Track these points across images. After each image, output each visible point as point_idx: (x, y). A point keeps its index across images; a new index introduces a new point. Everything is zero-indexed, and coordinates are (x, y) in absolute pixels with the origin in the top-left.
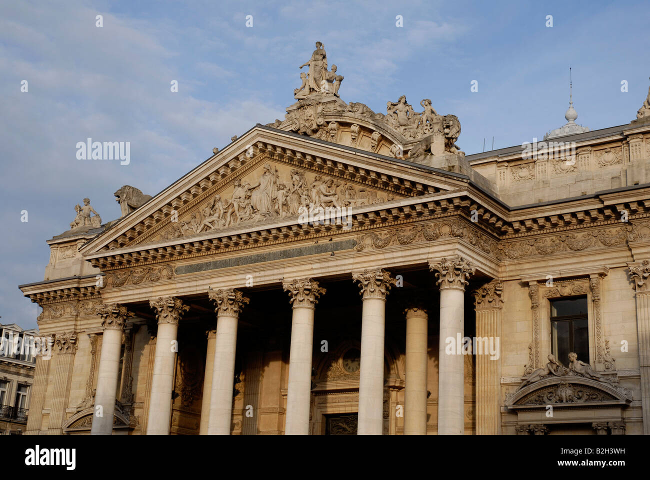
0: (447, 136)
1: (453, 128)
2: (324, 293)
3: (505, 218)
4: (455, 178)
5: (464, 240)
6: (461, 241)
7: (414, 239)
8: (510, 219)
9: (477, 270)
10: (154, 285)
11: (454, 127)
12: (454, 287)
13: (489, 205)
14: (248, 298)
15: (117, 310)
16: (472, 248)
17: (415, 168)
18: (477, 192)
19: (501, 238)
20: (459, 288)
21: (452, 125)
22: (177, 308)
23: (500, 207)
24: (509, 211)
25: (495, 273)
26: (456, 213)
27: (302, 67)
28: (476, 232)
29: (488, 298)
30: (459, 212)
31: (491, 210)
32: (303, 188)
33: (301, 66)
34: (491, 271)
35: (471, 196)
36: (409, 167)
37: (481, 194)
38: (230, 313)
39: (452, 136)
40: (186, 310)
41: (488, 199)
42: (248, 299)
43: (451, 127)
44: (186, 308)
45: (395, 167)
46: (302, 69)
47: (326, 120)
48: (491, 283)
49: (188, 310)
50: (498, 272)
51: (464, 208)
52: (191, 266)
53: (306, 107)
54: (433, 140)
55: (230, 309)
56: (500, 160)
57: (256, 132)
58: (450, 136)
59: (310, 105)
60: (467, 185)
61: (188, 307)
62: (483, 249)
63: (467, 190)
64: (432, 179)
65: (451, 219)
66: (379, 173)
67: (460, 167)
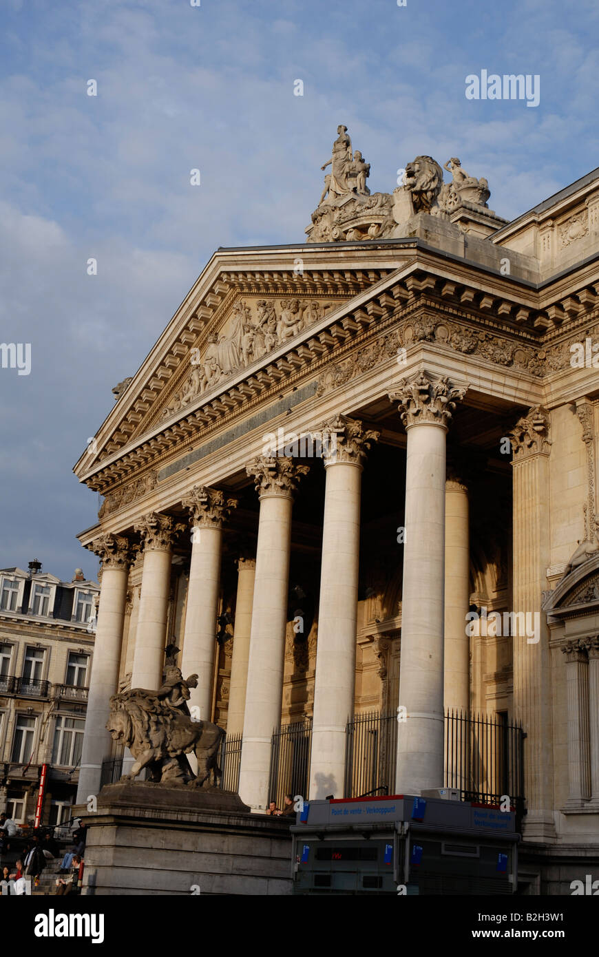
0: (413, 190)
1: (420, 175)
2: (305, 473)
3: (530, 304)
4: (401, 246)
5: (436, 344)
6: (428, 347)
7: (376, 359)
8: (542, 303)
9: (470, 391)
10: (141, 500)
11: (423, 173)
12: (422, 421)
13: (482, 283)
14: (234, 499)
15: (111, 543)
16: (461, 358)
17: (360, 248)
18: (446, 263)
19: (542, 340)
20: (430, 422)
21: (418, 171)
22: (165, 529)
23: (513, 286)
24: (537, 291)
25: (532, 398)
26: (418, 304)
27: (324, 168)
28: (475, 333)
29: (527, 441)
30: (422, 301)
31: (491, 292)
32: (269, 323)
33: (323, 166)
34: (523, 395)
35: (431, 270)
36: (354, 248)
37: (454, 266)
38: (205, 522)
39: (422, 187)
40: (181, 531)
41: (476, 273)
42: (236, 501)
43: (416, 174)
44: (180, 528)
45: (342, 254)
46: (326, 169)
47: (344, 230)
48: (529, 416)
49: (183, 530)
50: (541, 396)
51: (427, 290)
52: (170, 466)
53: (319, 218)
54: (393, 201)
55: (205, 517)
56: (541, 218)
57: (217, 259)
58: (418, 188)
59: (323, 214)
60: (414, 252)
61: (184, 525)
62: (493, 360)
63: (419, 261)
64: (380, 258)
65: (416, 314)
66: (331, 270)
67: (426, 231)
